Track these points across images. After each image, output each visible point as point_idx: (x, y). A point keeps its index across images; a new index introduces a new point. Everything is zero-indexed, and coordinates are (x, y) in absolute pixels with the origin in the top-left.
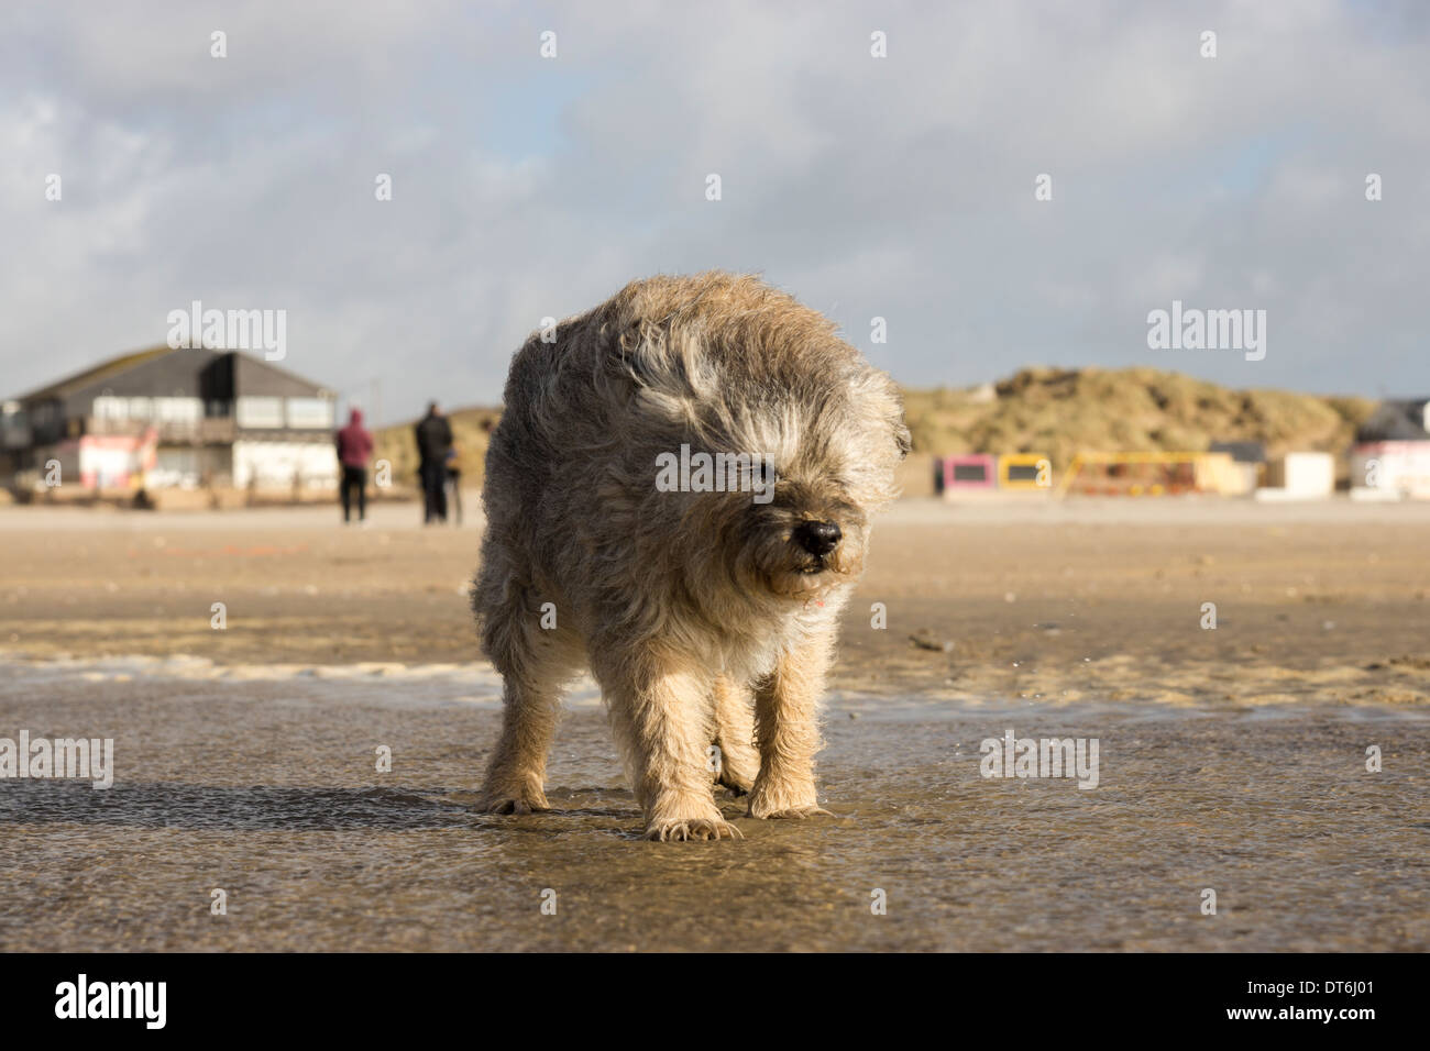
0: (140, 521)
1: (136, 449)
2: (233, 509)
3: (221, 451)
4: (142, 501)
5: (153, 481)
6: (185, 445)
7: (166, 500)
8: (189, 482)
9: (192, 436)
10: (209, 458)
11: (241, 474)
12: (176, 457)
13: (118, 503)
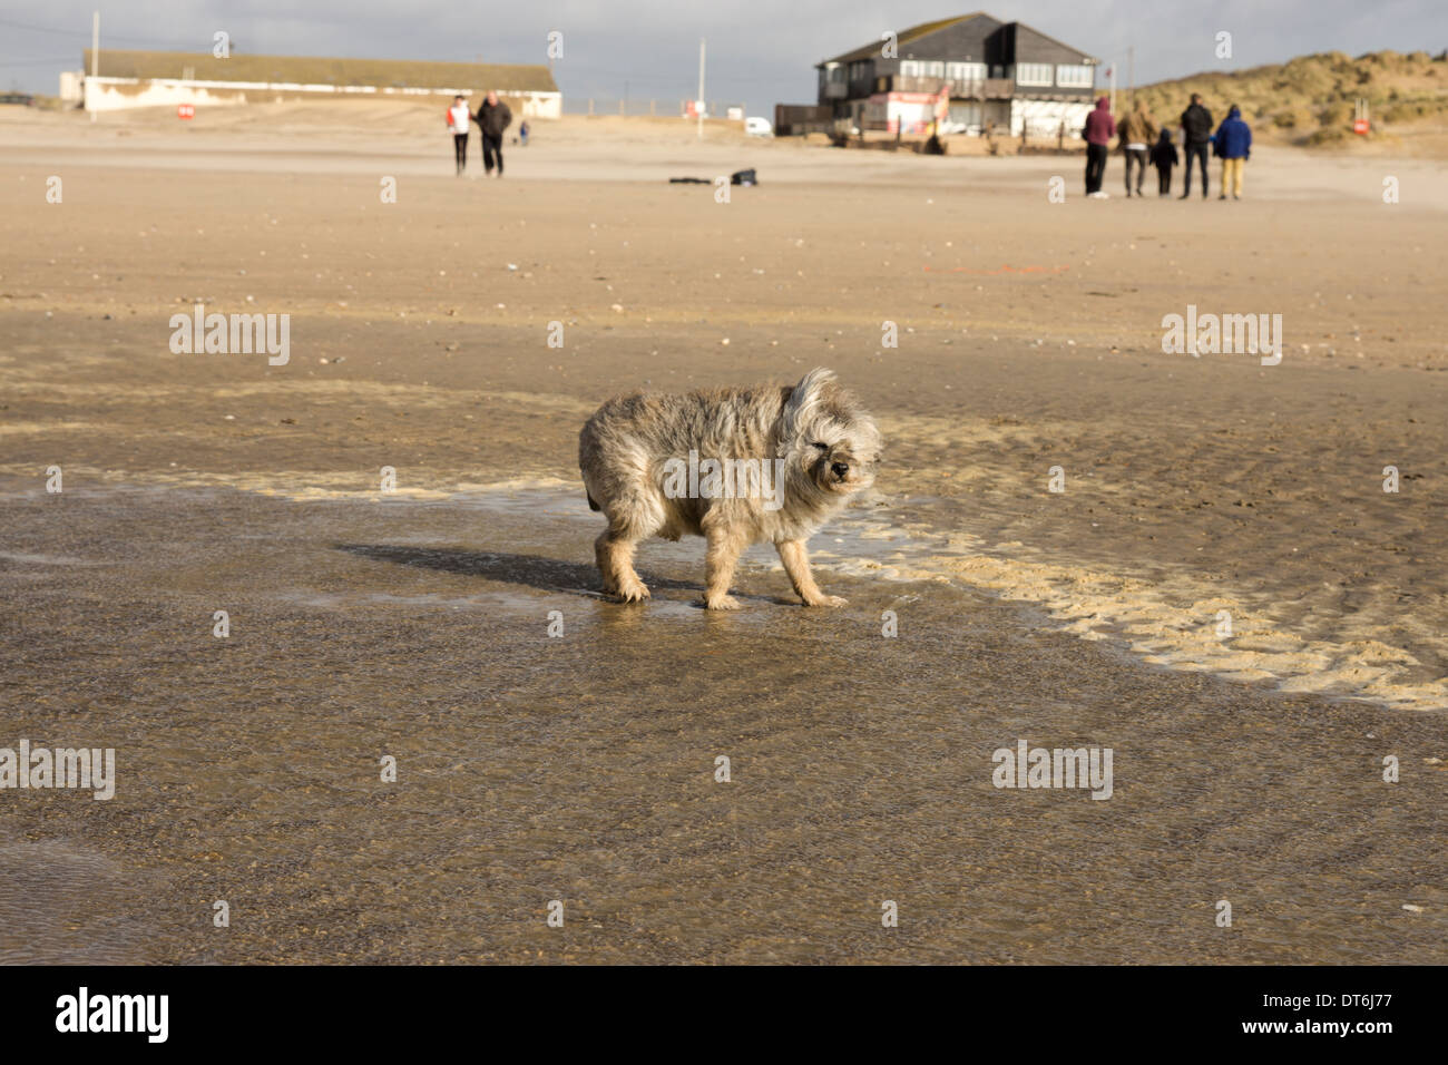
0: (933, 161)
1: (931, 103)
2: (1009, 154)
3: (1002, 105)
4: (935, 147)
5: (943, 130)
6: (971, 100)
7: (954, 145)
8: (973, 132)
9: (976, 93)
10: (990, 112)
11: (1017, 126)
12: (965, 109)
13: (915, 147)
